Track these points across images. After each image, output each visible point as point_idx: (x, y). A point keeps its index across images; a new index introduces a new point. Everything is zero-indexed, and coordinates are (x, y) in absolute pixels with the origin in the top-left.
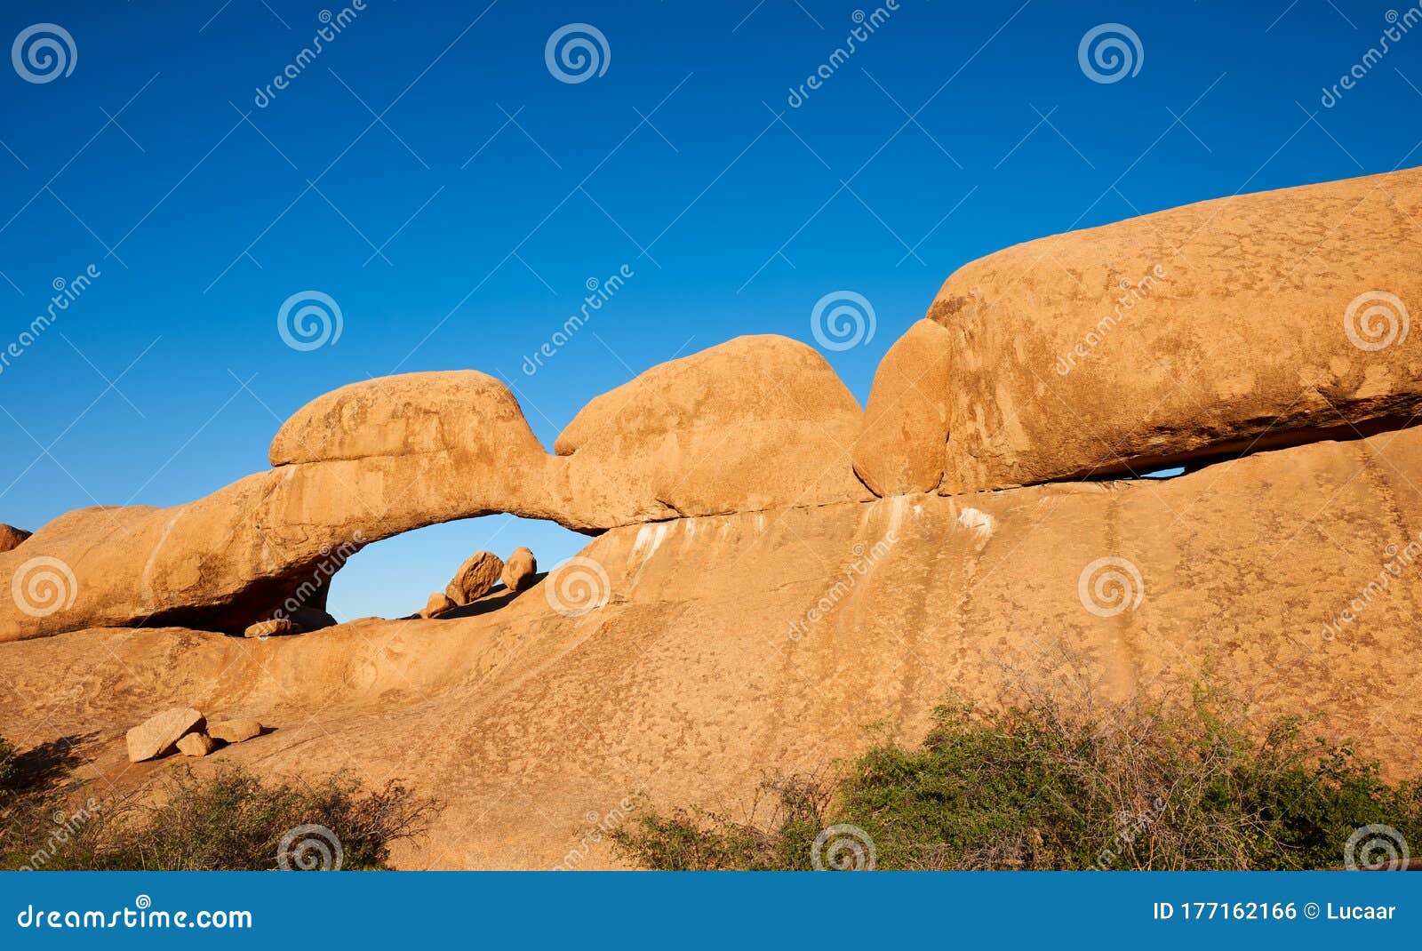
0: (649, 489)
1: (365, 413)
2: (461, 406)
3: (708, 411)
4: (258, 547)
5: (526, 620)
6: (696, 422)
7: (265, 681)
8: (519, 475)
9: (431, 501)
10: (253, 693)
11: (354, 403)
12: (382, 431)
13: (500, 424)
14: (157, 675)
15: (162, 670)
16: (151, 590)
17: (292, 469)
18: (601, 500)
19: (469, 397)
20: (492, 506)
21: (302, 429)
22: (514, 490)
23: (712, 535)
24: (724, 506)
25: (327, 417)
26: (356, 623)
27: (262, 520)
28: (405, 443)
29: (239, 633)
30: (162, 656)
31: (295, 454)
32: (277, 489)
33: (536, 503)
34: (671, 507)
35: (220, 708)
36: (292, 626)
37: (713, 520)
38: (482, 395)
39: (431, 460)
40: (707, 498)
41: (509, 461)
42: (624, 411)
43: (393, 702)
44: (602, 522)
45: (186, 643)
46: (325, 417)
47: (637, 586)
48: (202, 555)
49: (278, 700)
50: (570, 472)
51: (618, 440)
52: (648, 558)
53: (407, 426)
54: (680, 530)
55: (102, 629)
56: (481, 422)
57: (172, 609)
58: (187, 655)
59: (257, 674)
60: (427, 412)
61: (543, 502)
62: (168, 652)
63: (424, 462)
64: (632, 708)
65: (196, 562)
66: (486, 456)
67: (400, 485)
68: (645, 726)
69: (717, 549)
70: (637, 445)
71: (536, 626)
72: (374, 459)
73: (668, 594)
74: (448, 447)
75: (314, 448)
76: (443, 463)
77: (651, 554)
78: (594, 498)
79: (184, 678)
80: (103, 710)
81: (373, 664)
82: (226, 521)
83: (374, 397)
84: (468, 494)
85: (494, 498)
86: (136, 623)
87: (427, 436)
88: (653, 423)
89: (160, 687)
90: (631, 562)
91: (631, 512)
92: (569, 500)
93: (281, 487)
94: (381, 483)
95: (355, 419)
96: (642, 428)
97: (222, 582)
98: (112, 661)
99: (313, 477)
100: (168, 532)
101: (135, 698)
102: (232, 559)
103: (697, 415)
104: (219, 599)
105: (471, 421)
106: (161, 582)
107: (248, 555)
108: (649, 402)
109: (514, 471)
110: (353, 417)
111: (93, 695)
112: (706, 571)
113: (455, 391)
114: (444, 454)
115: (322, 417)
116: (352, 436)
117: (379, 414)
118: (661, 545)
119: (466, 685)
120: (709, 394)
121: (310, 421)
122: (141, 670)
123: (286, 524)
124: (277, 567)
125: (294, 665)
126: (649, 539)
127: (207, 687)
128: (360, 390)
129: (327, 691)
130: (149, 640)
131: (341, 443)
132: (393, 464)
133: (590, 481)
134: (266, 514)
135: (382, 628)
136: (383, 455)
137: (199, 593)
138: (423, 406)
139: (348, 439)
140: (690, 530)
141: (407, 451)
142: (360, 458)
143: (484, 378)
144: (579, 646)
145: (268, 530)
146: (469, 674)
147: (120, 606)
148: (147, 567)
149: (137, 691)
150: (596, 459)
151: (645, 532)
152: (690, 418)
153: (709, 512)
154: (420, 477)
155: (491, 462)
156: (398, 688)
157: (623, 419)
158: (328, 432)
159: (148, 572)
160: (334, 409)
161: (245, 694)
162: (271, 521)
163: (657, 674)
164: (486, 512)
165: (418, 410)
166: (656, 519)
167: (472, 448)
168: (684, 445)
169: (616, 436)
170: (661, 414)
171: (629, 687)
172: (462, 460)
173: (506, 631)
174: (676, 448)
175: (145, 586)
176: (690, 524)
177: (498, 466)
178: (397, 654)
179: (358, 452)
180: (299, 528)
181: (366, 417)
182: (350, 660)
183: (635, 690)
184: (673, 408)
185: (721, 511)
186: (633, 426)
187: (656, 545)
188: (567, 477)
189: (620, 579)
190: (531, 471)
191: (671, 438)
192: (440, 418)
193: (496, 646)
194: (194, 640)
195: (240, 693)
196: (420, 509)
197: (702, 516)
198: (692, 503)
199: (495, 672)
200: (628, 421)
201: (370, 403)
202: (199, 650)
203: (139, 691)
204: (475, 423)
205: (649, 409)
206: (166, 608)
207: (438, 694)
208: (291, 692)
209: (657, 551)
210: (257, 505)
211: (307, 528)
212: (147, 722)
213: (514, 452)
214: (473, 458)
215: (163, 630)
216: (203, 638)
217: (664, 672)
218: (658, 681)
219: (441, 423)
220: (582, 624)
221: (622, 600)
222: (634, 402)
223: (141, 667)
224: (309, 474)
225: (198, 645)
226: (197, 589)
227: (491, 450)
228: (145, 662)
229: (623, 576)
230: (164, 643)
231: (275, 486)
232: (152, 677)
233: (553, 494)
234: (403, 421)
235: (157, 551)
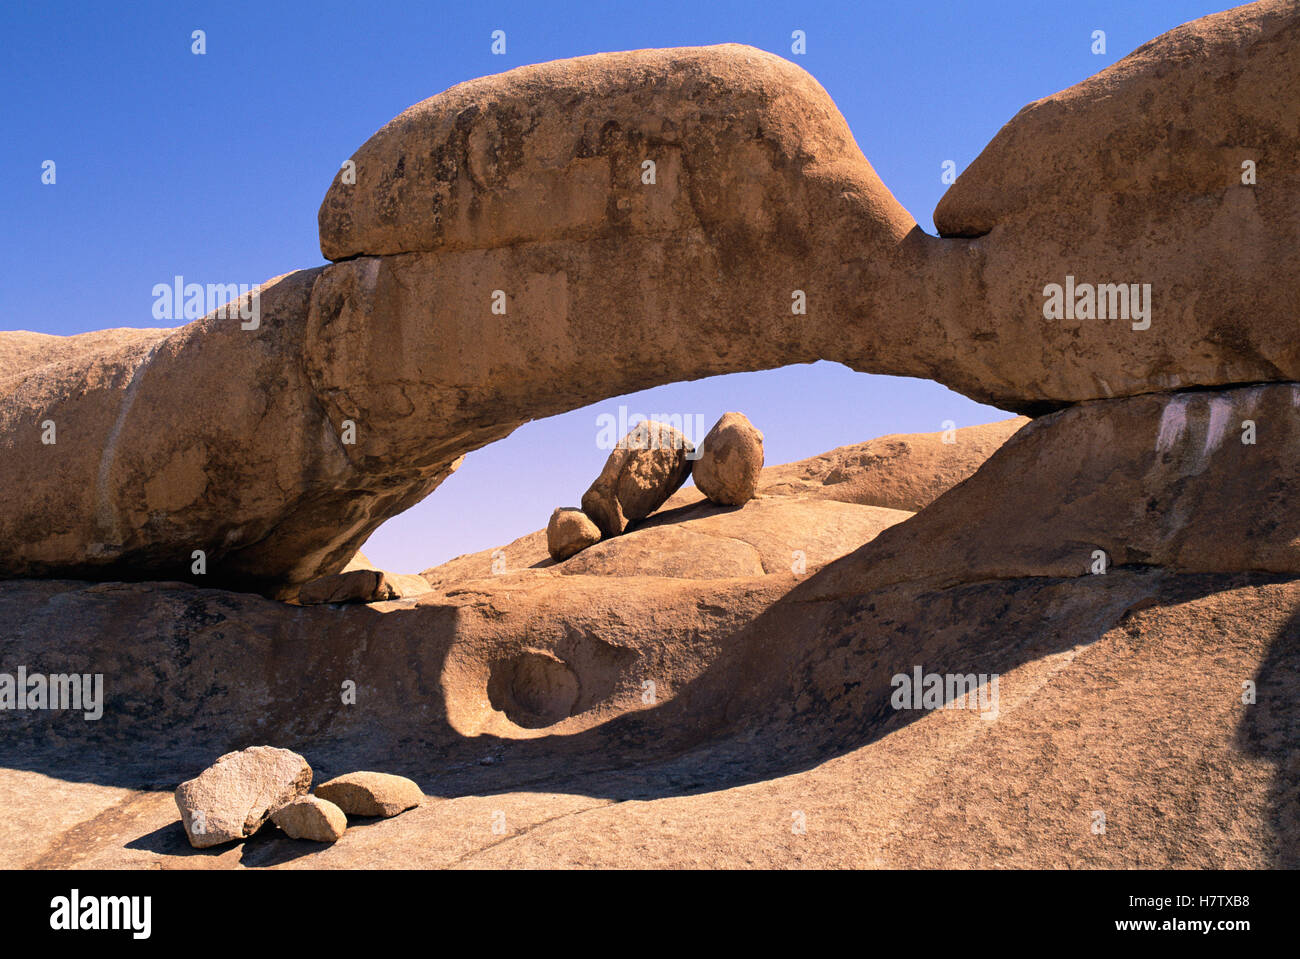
0: (1189, 314)
1: (517, 145)
2: (730, 128)
5: (907, 592)
8: (867, 281)
11: (491, 124)
14: (161, 675)
15: (167, 665)
16: (116, 509)
17: (374, 264)
18: (1066, 339)
19: (744, 106)
21: (386, 183)
22: (859, 314)
25: (438, 155)
27: (318, 372)
28: (613, 212)
31: (375, 235)
32: (346, 309)
33: (909, 342)
34: (1248, 357)
38: (774, 103)
39: (669, 248)
41: (843, 248)
42: (1117, 137)
43: (633, 745)
44: (1065, 387)
45: (199, 612)
46: (432, 154)
47: (1181, 532)
48: (209, 442)
50: (988, 276)
51: (1102, 204)
52: (1197, 472)
53: (613, 174)
54: (1273, 412)
58: (205, 637)
60: (655, 142)
61: (923, 340)
62: (170, 631)
63: (655, 254)
65: (197, 457)
66: (791, 238)
67: (604, 302)
70: (1151, 215)
71: (940, 607)
72: (540, 246)
74: (706, 220)
75: (416, 221)
76: (695, 254)
77: (1202, 463)
79: (209, 682)
80: (82, 741)
83: (532, 110)
87: (659, 194)
88: (1193, 164)
89: (169, 698)
90: (1156, 476)
91: (1143, 368)
92: (987, 336)
93: (354, 306)
94: (564, 301)
95: (496, 160)
96: (1162, 176)
97: (245, 495)
99: (417, 284)
100: (133, 393)
101: (132, 719)
102: (266, 450)
105: (754, 161)
106: (134, 493)
107: (295, 443)
108: (1182, 116)
109: (857, 272)
110: (491, 155)
114: (697, 234)
115: (426, 155)
116: (496, 197)
117: (549, 147)
119: (792, 719)
121: (401, 165)
123: (371, 382)
126: (1191, 429)
130: (126, 606)
131: (474, 211)
132: (584, 256)
134: (329, 359)
136: (565, 237)
138: (646, 130)
139: (485, 201)
141: (616, 230)
142: (512, 243)
146: (789, 694)
147: (59, 539)
148: (105, 467)
151: (1178, 414)
154: (647, 286)
155: (803, 250)
157: (1116, 156)
158: (444, 188)
159: (108, 473)
160: (452, 139)
161: (329, 718)
162: (340, 375)
165: (633, 137)
166: (1205, 383)
167: (758, 218)
169: (1099, 195)
172: (737, 248)
173: (862, 613)
174: (1257, 223)
175: (103, 495)
177: (819, 260)
180: (397, 389)
181: (522, 154)
182: (521, 657)
184: (1243, 130)
186: (1142, 174)
187: (1214, 442)
188: (982, 286)
189: (1132, 514)
190: (895, 272)
192: (684, 157)
193: (845, 642)
194: (213, 608)
200: (1129, 159)
201: (526, 124)
202: (224, 628)
203: (135, 705)
204: (765, 166)
205: (1183, 132)
211: (413, 390)
214: (763, 243)
219: (688, 167)
220: (1063, 611)
221: (1148, 560)
222: (1144, 117)
223: (130, 658)
224: (410, 280)
225: (221, 617)
226: (200, 509)
227: (802, 225)
228: (136, 651)
229: (1140, 510)
230: (161, 613)
231: (340, 301)
232: (152, 679)
233: (948, 324)
234: (602, 163)
235: (118, 431)
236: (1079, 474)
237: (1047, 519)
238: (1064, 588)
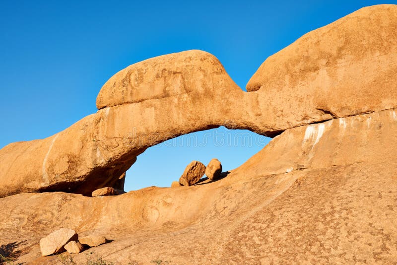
0: (311, 103)
1: (142, 77)
2: (193, 68)
3: (347, 53)
4: (95, 150)
5: (240, 183)
6: (339, 61)
7: (104, 217)
8: (228, 103)
9: (180, 121)
10: (99, 223)
11: (136, 72)
12: (152, 86)
13: (215, 76)
15: (55, 212)
16: (47, 174)
17: (108, 109)
18: (280, 113)
19: (197, 63)
20: (214, 123)
21: (111, 89)
22: (227, 112)
23: (360, 126)
24: (365, 109)
25: (123, 81)
26: (145, 189)
27: (95, 137)
28: (165, 91)
29: (89, 195)
30: (54, 205)
31: (109, 101)
32: (102, 120)
33: (240, 118)
34: (327, 112)
35: (83, 231)
36: (114, 191)
37: (359, 118)
38: (204, 61)
39: (179, 99)
40: (353, 105)
41: (222, 96)
42: (290, 60)
43: (170, 228)
44: (280, 126)
45: (65, 199)
47: (312, 159)
48: (69, 156)
49: (111, 227)
50: (259, 99)
51: (287, 77)
52: (315, 143)
53: (165, 82)
54: (335, 126)
55: (26, 193)
56: (205, 76)
57: (57, 183)
58: (66, 205)
59: (99, 215)
60: (175, 73)
61: (243, 117)
62: (57, 203)
63: (175, 100)
64: (338, 227)
65: (66, 159)
66: (209, 94)
67: (163, 114)
68: (352, 238)
69: (364, 134)
70: (300, 79)
71: (248, 185)
72: (148, 101)
73: (336, 161)
74: (188, 91)
75: (118, 97)
76: (185, 100)
77: (317, 141)
78: (275, 112)
79: (65, 216)
80: (29, 231)
81: (156, 209)
82: (79, 138)
83: (146, 68)
84: (200, 116)
85: (215, 117)
86: (42, 190)
87: (176, 85)
88: (310, 65)
89: (55, 220)
90: (304, 146)
91: (300, 118)
92: (259, 115)
93: (103, 119)
94: (154, 114)
95: (137, 81)
96: (302, 69)
97: (79, 169)
98: (31, 208)
99: (119, 112)
100: (52, 145)
101: (43, 225)
102: (83, 157)
103: (339, 56)
104: (78, 178)
105: (199, 75)
106: (51, 170)
107: (90, 155)
108: (306, 53)
109: (226, 101)
111: (24, 224)
112: (361, 146)
113: (189, 60)
114: (186, 95)
115: (120, 81)
116: (137, 90)
117: (150, 77)
118: (324, 135)
119: (210, 218)
120: (347, 42)
121: (115, 84)
122: (45, 212)
123: (108, 138)
124: (104, 161)
125: (117, 209)
126: (314, 132)
127: (77, 220)
128: (138, 66)
129: (135, 223)
130: (47, 198)
131: (131, 94)
132: (159, 103)
133: (271, 102)
134: (97, 133)
135: (159, 191)
136: (153, 98)
137: (69, 175)
138: (173, 70)
139: (134, 91)
140: (343, 125)
141: (166, 95)
142: (141, 101)
143: (204, 53)
144: (284, 193)
145: (98, 142)
146: (210, 212)
147: (34, 182)
148: (44, 163)
149: (44, 222)
150: (275, 90)
151: (310, 129)
152: (335, 59)
153: (354, 113)
154: (174, 109)
155: (212, 97)
156: (171, 220)
157: (290, 64)
158: (124, 88)
159: (45, 164)
160: (126, 76)
161: (95, 224)
162: (100, 137)
163: (350, 205)
164: (211, 127)
165: (170, 72)
166: (317, 120)
168: (332, 75)
169: (286, 76)
170: (315, 58)
171: (332, 213)
172: (196, 98)
173: (229, 189)
174: (328, 78)
175: (43, 171)
176: (342, 121)
177: (216, 99)
178: (169, 203)
179: (140, 98)
180: (114, 140)
181: (143, 79)
182: (145, 207)
183: (337, 216)
184: (322, 55)
185: (364, 111)
186: (297, 68)
187: (320, 135)
188: (258, 102)
189: (299, 156)
190: (235, 101)
191: (323, 72)
192: (182, 76)
193: (225, 197)
195: (92, 223)
196: (175, 126)
197: (349, 116)
198: (342, 109)
199: (227, 212)
200: (294, 65)
201: (144, 71)
202: (71, 202)
203: (45, 222)
204: (202, 77)
205: (307, 57)
206: (54, 183)
207: (195, 224)
208: (118, 222)
209: (321, 139)
210: (92, 128)
211: (118, 140)
212: (49, 236)
213: (225, 91)
214: (202, 96)
215: (54, 193)
216: (73, 196)
217: (355, 204)
218: (353, 210)
219: (183, 78)
220: (280, 182)
221: (303, 167)
222: (296, 54)
223: (45, 210)
224: (117, 112)
225: (71, 200)
226: (68, 173)
227: (212, 90)
228: (47, 208)
229: (301, 154)
230: (55, 199)
231: (100, 118)
232: (50, 215)
233: (249, 113)
234: (162, 79)
235: (48, 154)
236: (285, 148)
237: (276, 160)
238: (281, 176)
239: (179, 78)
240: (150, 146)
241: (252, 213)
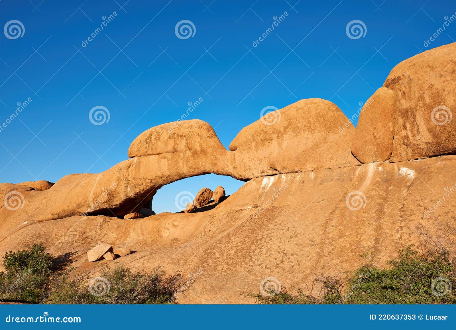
0: (267, 162)
1: (159, 137)
2: (193, 133)
3: (289, 131)
4: (126, 187)
5: (221, 214)
6: (284, 135)
7: (132, 234)
8: (216, 159)
9: (184, 170)
10: (128, 239)
11: (156, 134)
12: (166, 143)
13: (208, 139)
14: (96, 232)
15: (98, 230)
16: (92, 202)
17: (136, 158)
18: (248, 168)
19: (196, 130)
20: (207, 171)
21: (138, 145)
22: (215, 165)
23: (292, 181)
24: (297, 169)
25: (147, 139)
26: (161, 214)
27: (127, 177)
28: (174, 148)
29: (122, 217)
30: (98, 225)
31: (136, 153)
32: (131, 166)
33: (224, 169)
34: (276, 170)
35: (117, 244)
36: (140, 215)
37: (293, 175)
38: (201, 129)
39: (184, 154)
40: (290, 166)
41: (212, 153)
42: (255, 132)
43: (175, 243)
44: (248, 176)
45: (105, 221)
46: (146, 139)
47: (263, 201)
49: (136, 241)
50: (236, 157)
51: (253, 144)
52: (267, 190)
53: (175, 142)
54: (279, 179)
55: (78, 216)
56: (201, 139)
57: (100, 209)
58: (105, 225)
59: (129, 232)
60: (181, 136)
61: (226, 169)
62: (99, 224)
63: (181, 155)
64: (262, 248)
66: (204, 152)
67: (173, 164)
68: (268, 255)
69: (295, 186)
70: (261, 146)
71: (225, 216)
72: (163, 154)
73: (276, 204)
74: (190, 149)
75: (143, 151)
76: (188, 155)
77: (268, 188)
78: (245, 167)
79: (105, 233)
80: (80, 244)
81: (168, 229)
82: (115, 178)
83: (162, 131)
84: (198, 166)
85: (208, 168)
86: (90, 214)
87: (182, 145)
88: (267, 136)
89: (97, 236)
90: (261, 191)
91: (260, 172)
92: (235, 168)
93: (132, 166)
94: (167, 163)
95: (156, 140)
96: (262, 139)
97: (115, 200)
98: (81, 227)
99: (143, 162)
100: (97, 182)
101: (90, 240)
102: (118, 191)
103: (285, 132)
104: (115, 205)
105: (197, 139)
106: (95, 200)
107: (123, 190)
108: (265, 128)
109: (214, 157)
110: (155, 139)
111: (76, 238)
112: (290, 195)
113: (191, 127)
114: (188, 152)
115: (145, 140)
116: (156, 146)
117: (165, 137)
118: (272, 184)
119: (201, 237)
120: (289, 124)
121: (141, 141)
122: (91, 230)
123: (135, 179)
124: (133, 194)
125: (141, 229)
126: (267, 183)
127: (113, 236)
128: (157, 129)
129: (152, 239)
130: (93, 220)
131: (152, 149)
132: (170, 156)
133: (243, 160)
134: (128, 175)
135: (170, 216)
136: (167, 153)
137: (108, 204)
138: (180, 134)
139: (154, 147)
140: (283, 179)
141: (175, 151)
142: (159, 154)
143: (202, 122)
144: (241, 224)
145: (129, 181)
146: (201, 233)
147: (83, 208)
148: (91, 195)
149: (90, 237)
150: (245, 152)
151: (265, 180)
152: (282, 134)
153: (291, 172)
154: (180, 161)
155: (206, 154)
156: (177, 238)
157: (255, 135)
158: (147, 145)
159: (91, 196)
160: (149, 136)
161: (125, 239)
162: (130, 178)
163: (272, 235)
164: (205, 173)
165: (178, 135)
166: (270, 174)
167: (199, 149)
168: (280, 145)
169: (253, 143)
170: (270, 133)
171: (261, 239)
172: (195, 154)
173: (214, 218)
174: (277, 146)
175: (90, 200)
176: (283, 176)
177: (208, 155)
178: (176, 225)
179: (158, 152)
180: (139, 180)
181: (160, 139)
182: (160, 227)
183: (263, 241)
184: (275, 131)
185: (296, 171)
186: (259, 138)
187: (270, 185)
188: (235, 159)
189: (256, 198)
190: (221, 157)
191: (275, 142)
192: (186, 138)
193: (211, 223)
194: (108, 220)
195: (123, 238)
196: (181, 172)
197: (288, 173)
198: (284, 168)
199: (211, 233)
200: (257, 136)
201: (161, 133)
202: (109, 223)
203: (91, 237)
204: (199, 140)
205: (265, 131)
206: (98, 209)
207: (191, 240)
208: (141, 238)
209: (271, 187)
210: (124, 171)
211: (142, 180)
212: (94, 248)
213: (214, 150)
214: (199, 153)
215: (97, 216)
216: (110, 219)
217: (274, 234)
218: (272, 238)
219: (187, 140)
220: (242, 215)
221: (258, 206)
222: (259, 129)
223: (91, 229)
224: (142, 161)
225: (109, 221)
226: (107, 202)
227: (205, 149)
228: (92, 228)
229: (258, 197)
230: (98, 221)
231: (130, 165)
232: (95, 233)
233: (229, 166)
234: (173, 140)
235: (93, 189)
236: (250, 192)
237: (244, 200)
238: (243, 211)
239: (184, 140)
240: (165, 185)
241: (219, 237)
